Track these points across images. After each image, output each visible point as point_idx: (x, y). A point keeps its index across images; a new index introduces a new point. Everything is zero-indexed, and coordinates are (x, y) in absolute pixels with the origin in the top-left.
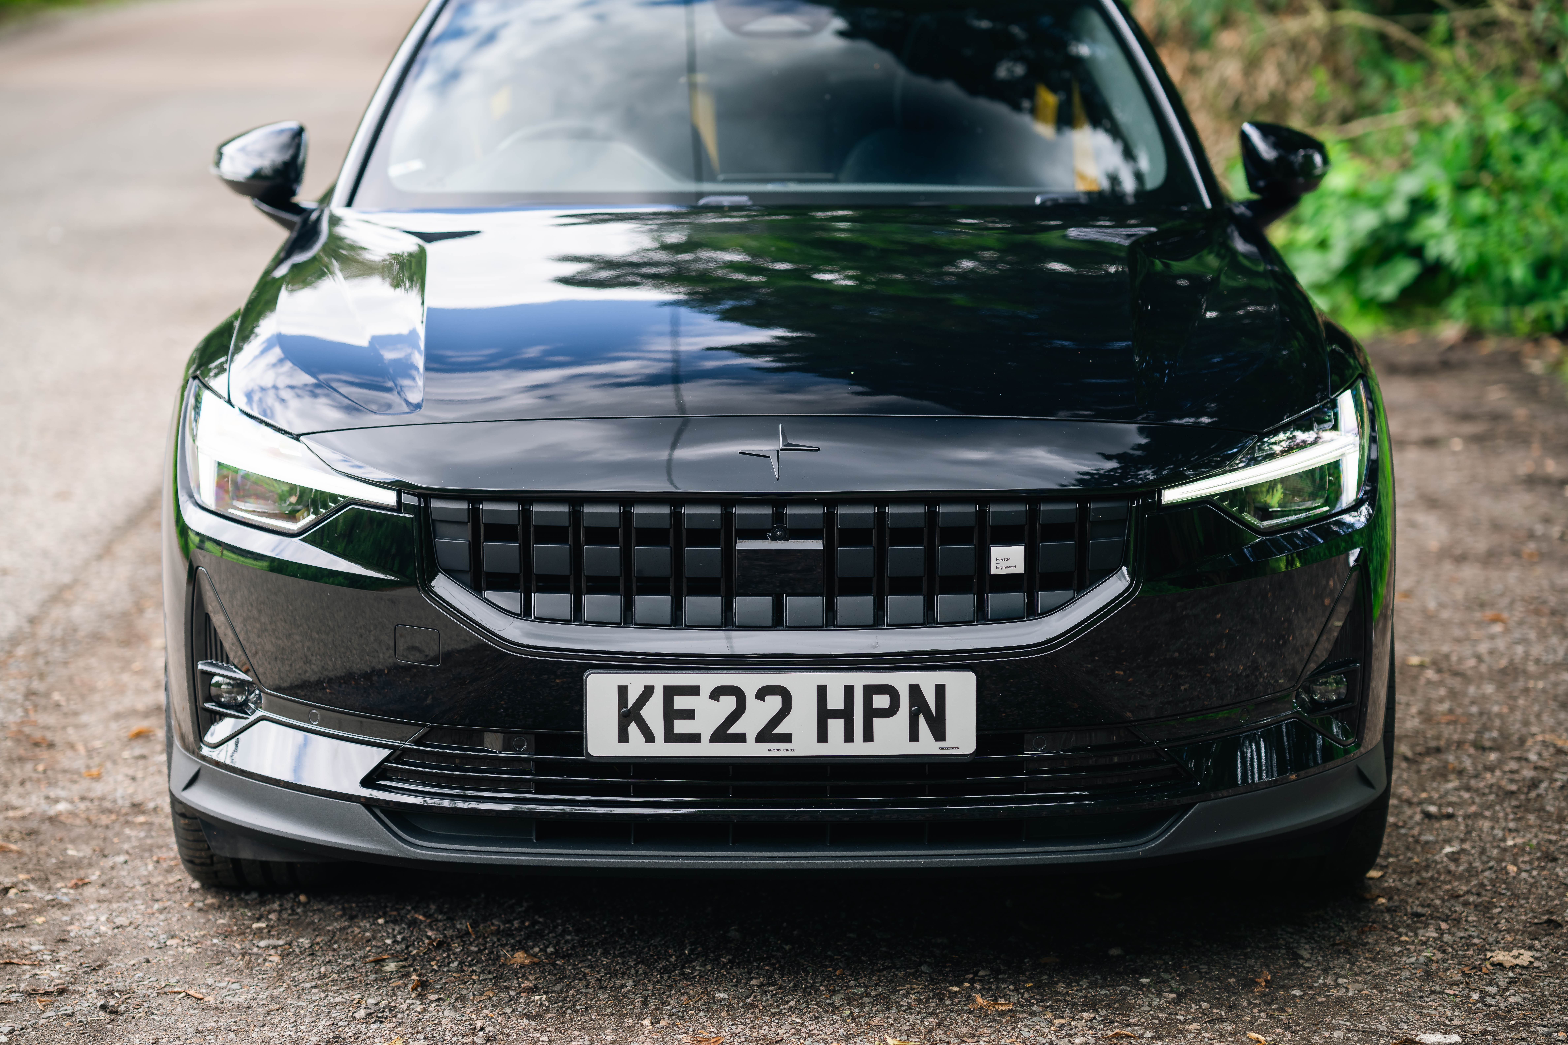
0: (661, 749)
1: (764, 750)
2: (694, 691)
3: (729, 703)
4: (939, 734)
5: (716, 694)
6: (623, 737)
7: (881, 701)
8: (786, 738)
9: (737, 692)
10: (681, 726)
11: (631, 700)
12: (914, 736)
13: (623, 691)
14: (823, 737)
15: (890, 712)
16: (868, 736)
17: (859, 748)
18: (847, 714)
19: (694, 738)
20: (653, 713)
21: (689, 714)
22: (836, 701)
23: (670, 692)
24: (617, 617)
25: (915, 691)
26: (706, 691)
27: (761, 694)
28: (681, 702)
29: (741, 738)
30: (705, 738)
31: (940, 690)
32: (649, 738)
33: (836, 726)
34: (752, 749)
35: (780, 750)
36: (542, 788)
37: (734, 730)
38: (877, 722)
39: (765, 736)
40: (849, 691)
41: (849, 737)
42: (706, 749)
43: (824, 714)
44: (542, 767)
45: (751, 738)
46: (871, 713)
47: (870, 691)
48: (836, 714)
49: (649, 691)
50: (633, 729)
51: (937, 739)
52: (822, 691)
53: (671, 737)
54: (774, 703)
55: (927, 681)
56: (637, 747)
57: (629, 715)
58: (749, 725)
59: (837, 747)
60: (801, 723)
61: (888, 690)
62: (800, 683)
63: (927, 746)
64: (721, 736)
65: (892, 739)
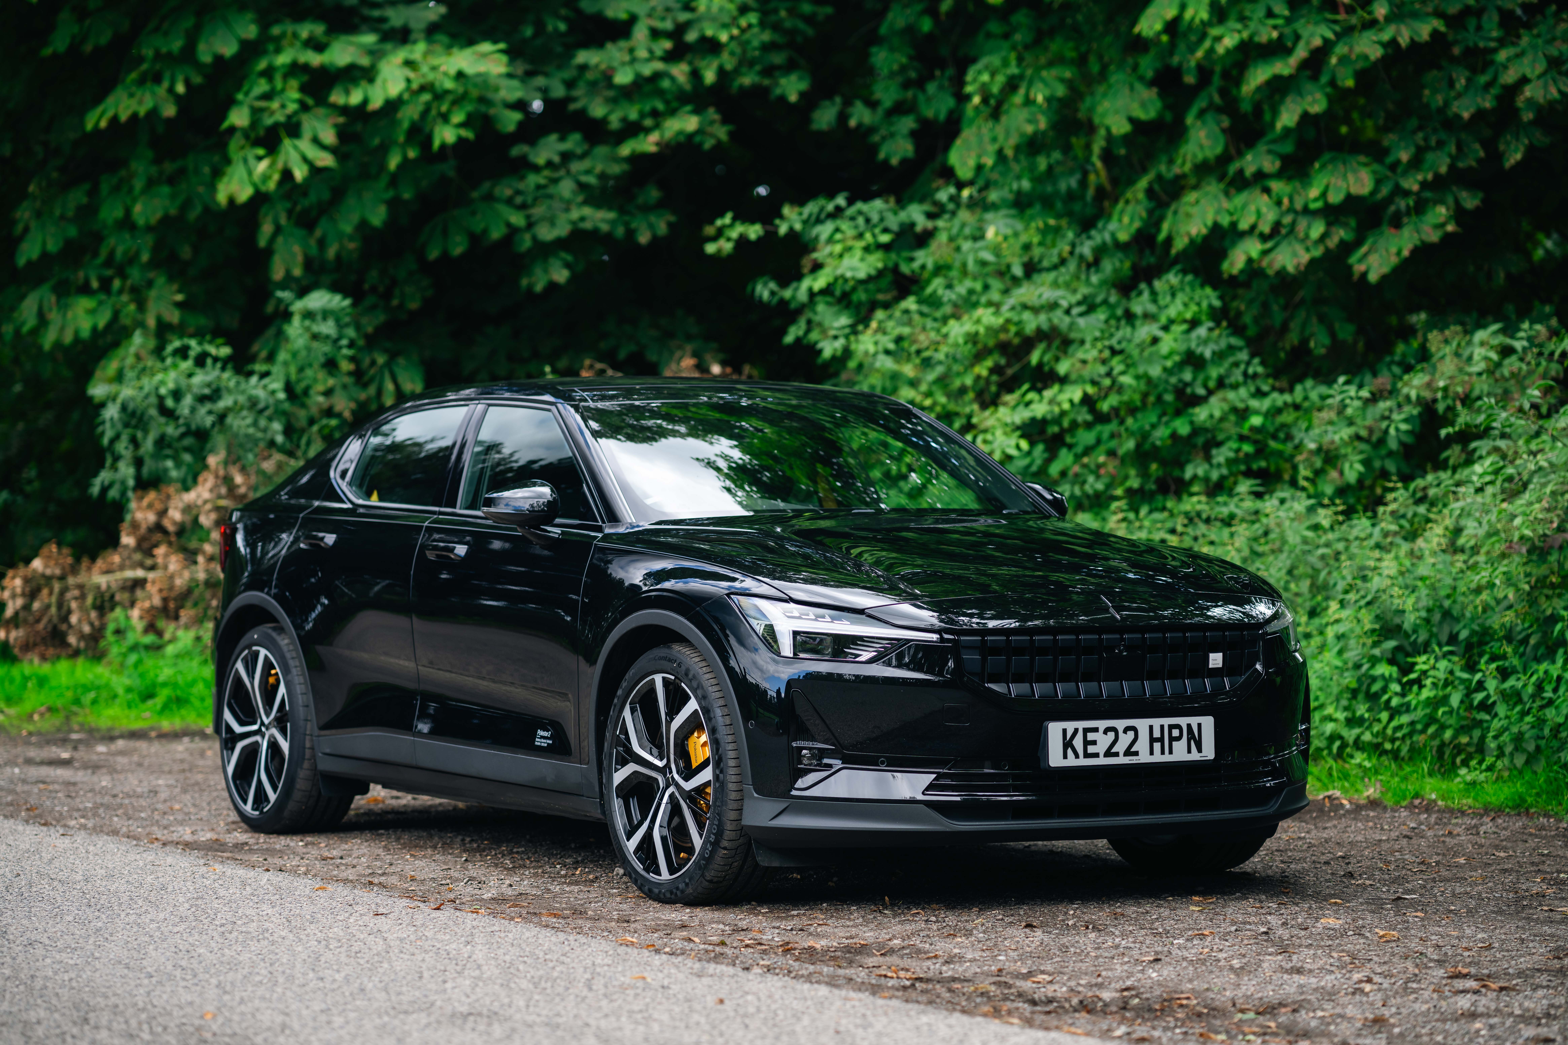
0: (1083, 762)
1: (1127, 760)
2: (1096, 730)
3: (1111, 735)
4: (1200, 750)
5: (1106, 731)
6: (1065, 757)
7: (1176, 733)
8: (1136, 753)
9: (1114, 730)
10: (1091, 749)
11: (1069, 735)
12: (1189, 751)
13: (1065, 731)
14: (1152, 753)
15: (1178, 739)
16: (1171, 752)
17: (1167, 758)
18: (1161, 740)
19: (1096, 755)
20: (1078, 742)
21: (1094, 743)
22: (1157, 734)
23: (1086, 731)
24: (1052, 694)
25: (1189, 726)
26: (1101, 730)
27: (1126, 730)
28: (1091, 736)
29: (1116, 754)
30: (1101, 755)
31: (1200, 727)
32: (1077, 756)
33: (1157, 746)
34: (1122, 760)
35: (1133, 760)
36: (1016, 789)
37: (1114, 750)
38: (1174, 744)
39: (1128, 753)
40: (1162, 727)
41: (1163, 753)
42: (1102, 761)
43: (1152, 740)
45: (1121, 754)
46: (1172, 739)
47: (1171, 727)
48: (1157, 740)
49: (1076, 730)
50: (1070, 752)
51: (1198, 752)
52: (1151, 727)
53: (1087, 755)
54: (1131, 734)
55: (1194, 720)
56: (1071, 761)
57: (1068, 744)
58: (1120, 747)
59: (1158, 758)
60: (1142, 746)
61: (1178, 727)
62: (1142, 724)
63: (1195, 756)
64: (1108, 753)
65: (1180, 753)
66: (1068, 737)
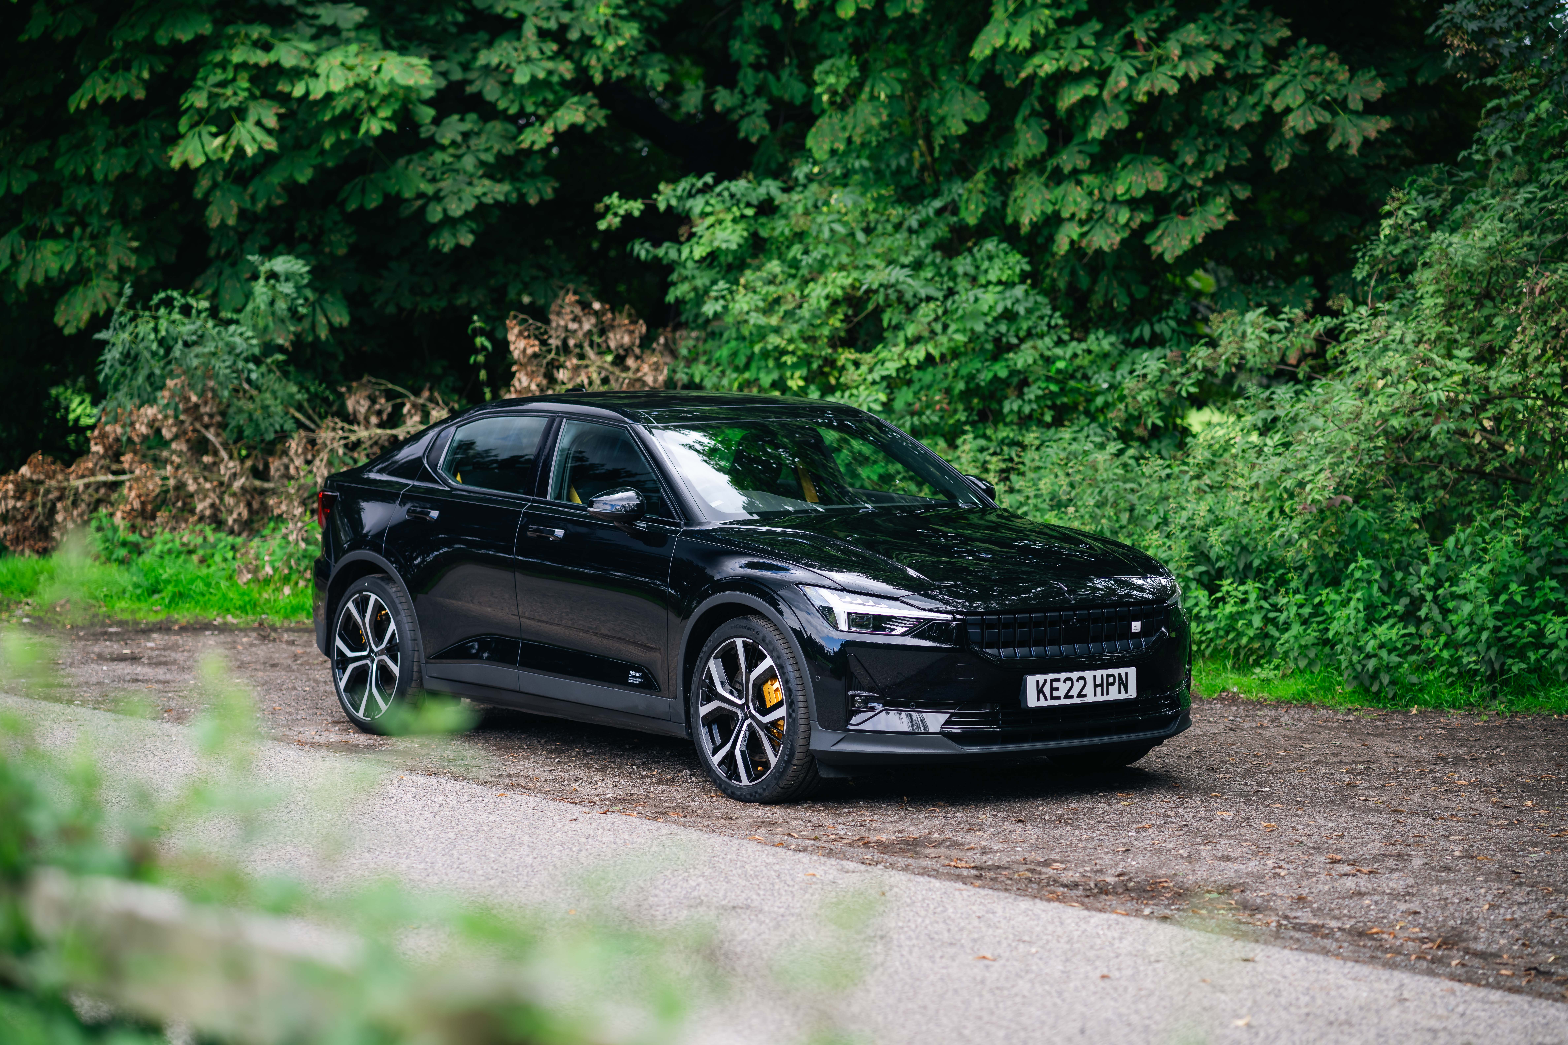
0: (1050, 703)
1: (1079, 701)
2: (1058, 680)
3: (1069, 683)
4: (1126, 691)
5: (1065, 680)
6: (1038, 700)
7: (1111, 680)
8: (1085, 696)
9: (1070, 679)
10: (1055, 694)
11: (1041, 685)
12: (1120, 693)
13: (1038, 682)
14: (1095, 695)
15: (1113, 684)
16: (1108, 694)
17: (1105, 698)
18: (1101, 685)
19: (1059, 698)
20: (1047, 689)
21: (1057, 689)
22: (1098, 681)
23: (1052, 681)
25: (1120, 675)
26: (1062, 680)
27: (1079, 679)
28: (1055, 685)
29: (1072, 697)
30: (1062, 698)
31: (1126, 674)
32: (1046, 699)
33: (1099, 690)
34: (1076, 700)
35: (1083, 701)
36: (1004, 722)
37: (1070, 694)
38: (1110, 688)
39: (1080, 695)
40: (1102, 676)
41: (1102, 694)
42: (1063, 702)
43: (1096, 686)
45: (1075, 696)
46: (1109, 684)
47: (1108, 676)
48: (1099, 686)
49: (1046, 681)
50: (1041, 696)
51: (1126, 693)
52: (1095, 677)
53: (1053, 698)
54: (1082, 682)
55: (1123, 671)
56: (1043, 703)
57: (1040, 691)
58: (1074, 692)
59: (1099, 698)
60: (1089, 690)
61: (1113, 676)
62: (1089, 675)
63: (1123, 696)
64: (1067, 696)
65: (1114, 694)
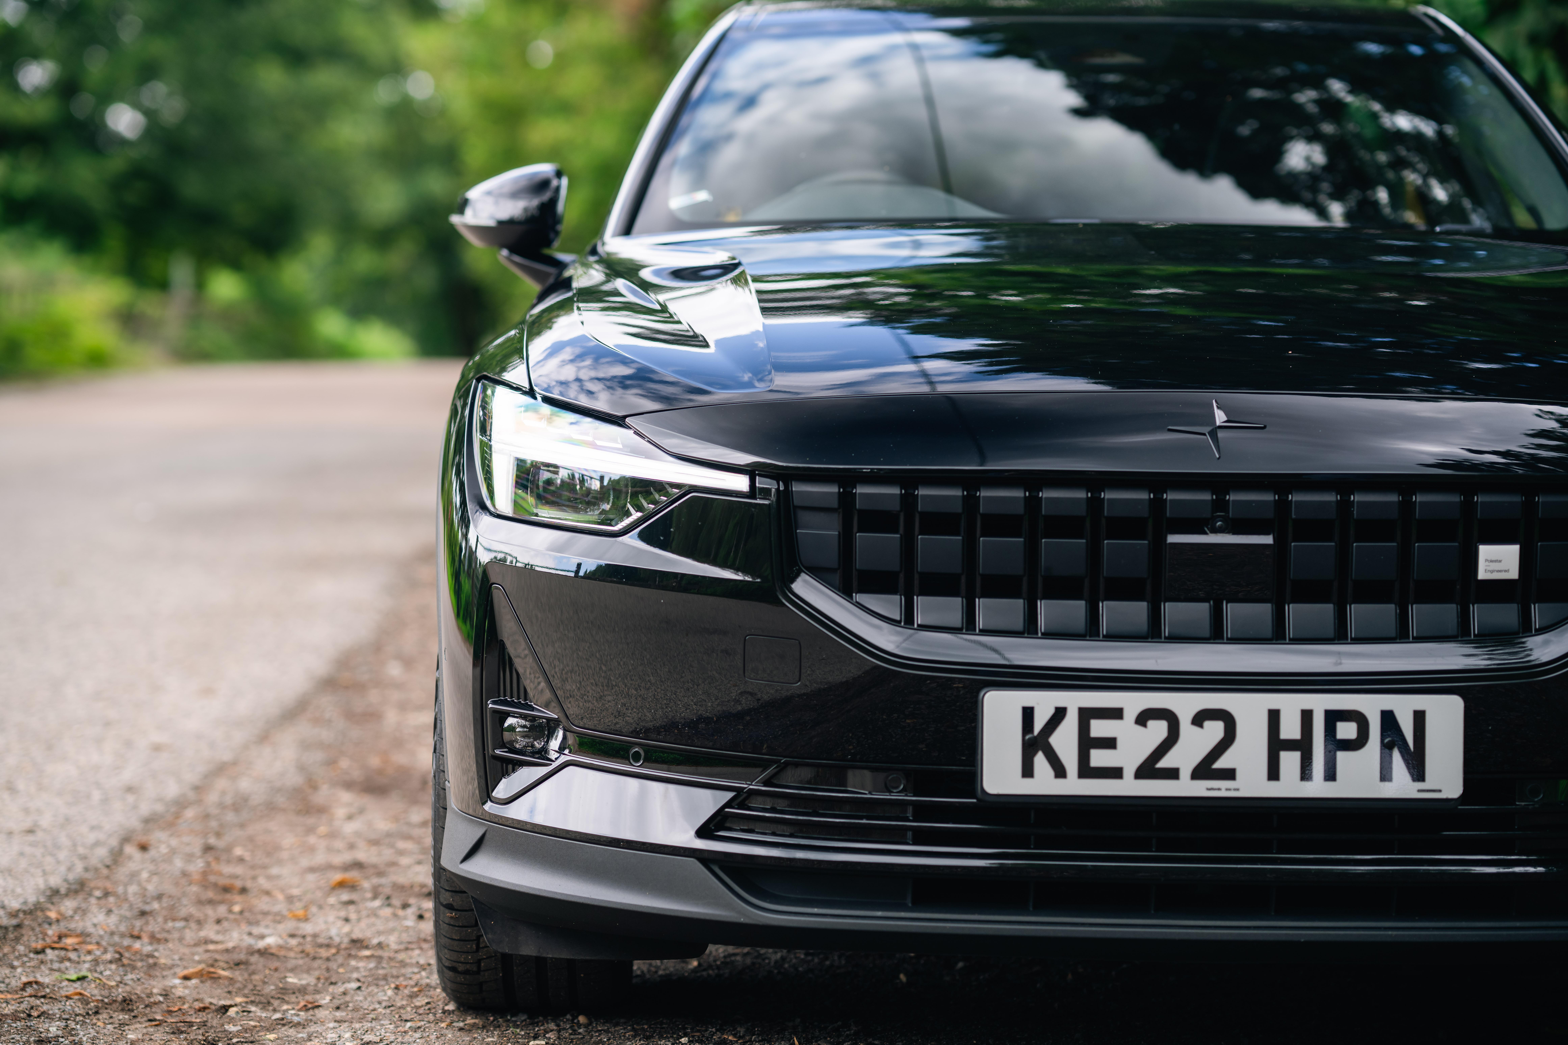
0: (1074, 786)
1: (1201, 789)
2: (1116, 714)
3: (1158, 730)
4: (1418, 772)
5: (1143, 718)
6: (1028, 771)
7: (1347, 730)
8: (1229, 774)
9: (1170, 717)
10: (1099, 758)
11: (1039, 724)
12: (1385, 775)
13: (1028, 714)
14: (1274, 774)
15: (1357, 744)
16: (1331, 775)
17: (1318, 788)
18: (1304, 746)
19: (1116, 773)
20: (1065, 740)
21: (1110, 743)
22: (1290, 730)
23: (1086, 715)
24: (1019, 625)
25: (1388, 719)
26: (1130, 715)
27: (1200, 719)
28: (1099, 728)
29: (1173, 774)
30: (1129, 772)
31: (1419, 717)
32: (1060, 772)
33: (1290, 761)
34: (1186, 787)
35: (1221, 789)
36: (921, 837)
37: (1164, 763)
38: (1340, 755)
39: (1203, 771)
40: (1307, 716)
41: (1306, 775)
42: (1129, 787)
43: (1276, 745)
44: (922, 812)
45: (1185, 773)
46: (1336, 745)
47: (1333, 717)
48: (1290, 745)
49: (1060, 714)
50: (1040, 760)
51: (1414, 780)
52: (1274, 716)
53: (1086, 771)
54: (1215, 730)
55: (1404, 706)
56: (1044, 783)
57: (1035, 743)
58: (1183, 758)
59: (1291, 787)
60: (1247, 756)
61: (1355, 716)
62: (1247, 707)
63: (1402, 787)
64: (1148, 770)
65: (1359, 778)
66: (1038, 726)
